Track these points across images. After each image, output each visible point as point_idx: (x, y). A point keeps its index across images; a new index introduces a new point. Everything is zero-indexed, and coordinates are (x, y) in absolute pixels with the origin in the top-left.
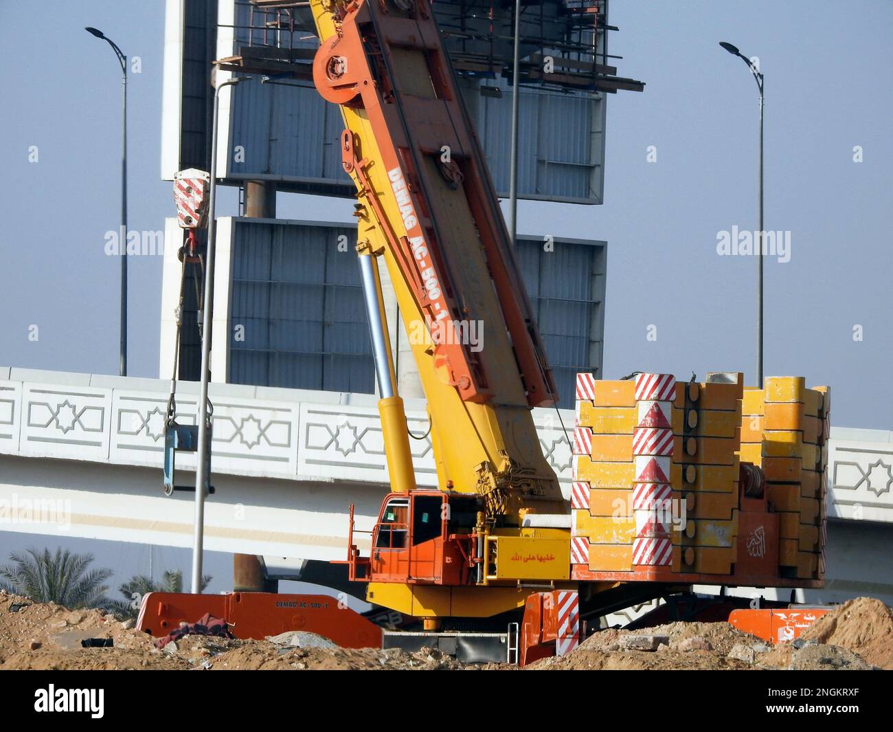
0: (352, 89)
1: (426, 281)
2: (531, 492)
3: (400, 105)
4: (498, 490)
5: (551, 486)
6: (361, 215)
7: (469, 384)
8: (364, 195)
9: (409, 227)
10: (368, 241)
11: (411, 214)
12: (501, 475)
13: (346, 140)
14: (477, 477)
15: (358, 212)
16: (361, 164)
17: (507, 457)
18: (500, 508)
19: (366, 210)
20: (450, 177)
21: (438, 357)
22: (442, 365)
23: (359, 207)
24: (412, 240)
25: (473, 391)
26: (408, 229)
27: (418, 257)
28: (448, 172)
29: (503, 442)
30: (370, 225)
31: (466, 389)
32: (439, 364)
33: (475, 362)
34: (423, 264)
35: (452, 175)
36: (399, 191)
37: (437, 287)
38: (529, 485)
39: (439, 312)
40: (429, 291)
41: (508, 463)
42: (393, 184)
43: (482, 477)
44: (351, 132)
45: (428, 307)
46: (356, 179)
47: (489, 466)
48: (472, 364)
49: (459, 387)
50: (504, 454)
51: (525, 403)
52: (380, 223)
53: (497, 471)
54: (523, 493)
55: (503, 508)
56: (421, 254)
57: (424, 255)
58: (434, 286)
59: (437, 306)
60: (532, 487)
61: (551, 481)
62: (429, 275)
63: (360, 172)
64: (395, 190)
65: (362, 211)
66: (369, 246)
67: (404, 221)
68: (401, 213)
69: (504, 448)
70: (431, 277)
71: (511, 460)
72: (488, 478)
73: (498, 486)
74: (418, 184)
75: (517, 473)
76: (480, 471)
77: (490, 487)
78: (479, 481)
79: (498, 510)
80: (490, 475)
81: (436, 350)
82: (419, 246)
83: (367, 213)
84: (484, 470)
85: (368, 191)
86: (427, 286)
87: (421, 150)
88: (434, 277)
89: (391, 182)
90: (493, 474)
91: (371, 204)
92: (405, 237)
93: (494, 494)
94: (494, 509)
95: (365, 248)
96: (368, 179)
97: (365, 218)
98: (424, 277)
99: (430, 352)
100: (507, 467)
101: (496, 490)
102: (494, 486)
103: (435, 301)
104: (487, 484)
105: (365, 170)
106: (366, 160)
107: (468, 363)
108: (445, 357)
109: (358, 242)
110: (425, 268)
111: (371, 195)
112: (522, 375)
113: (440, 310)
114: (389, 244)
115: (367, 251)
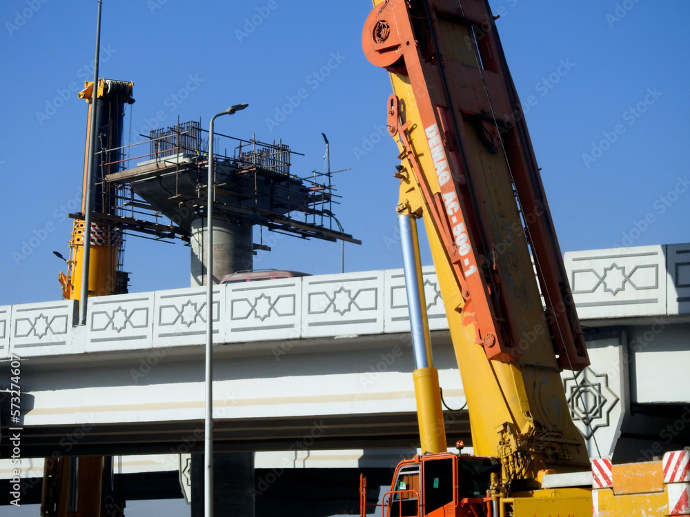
0: (397, 51)
1: (456, 237)
2: (556, 456)
3: (442, 67)
4: (519, 453)
5: (578, 450)
6: (403, 177)
7: (494, 341)
8: (406, 156)
9: (442, 183)
10: (408, 202)
11: (445, 170)
12: (523, 438)
13: (392, 105)
14: (499, 438)
15: (399, 174)
16: (404, 127)
17: (531, 419)
18: (521, 471)
19: (407, 172)
20: (490, 141)
21: (466, 314)
22: (470, 323)
23: (400, 168)
24: (445, 196)
25: (497, 349)
26: (442, 184)
27: (450, 212)
28: (487, 136)
29: (528, 403)
30: (410, 187)
31: (491, 347)
32: (466, 322)
33: (501, 319)
34: (454, 220)
35: (492, 139)
36: (434, 147)
37: (467, 242)
38: (553, 449)
39: (468, 268)
40: (459, 246)
41: (532, 425)
42: (429, 141)
43: (503, 439)
44: (397, 97)
45: (459, 262)
46: (400, 142)
47: (512, 427)
48: (498, 322)
49: (485, 345)
50: (528, 415)
51: (555, 365)
52: (419, 185)
53: (519, 432)
54: (547, 457)
55: (523, 472)
56: (453, 209)
57: (456, 210)
58: (464, 241)
59: (466, 262)
60: (557, 451)
61: (579, 445)
62: (460, 231)
63: (403, 135)
64: (431, 147)
65: (404, 174)
66: (408, 207)
67: (438, 177)
68: (436, 170)
69: (529, 410)
70: (462, 233)
71: (535, 422)
72: (509, 440)
73: (519, 449)
74: (455, 142)
75: (541, 436)
76: (502, 432)
77: (511, 450)
78: (500, 443)
79: (519, 474)
80: (511, 437)
81: (465, 306)
82: (452, 202)
83: (408, 175)
84: (506, 432)
85: (410, 153)
86: (458, 242)
87: (461, 111)
88: (464, 232)
89: (428, 139)
90: (515, 436)
91: (412, 166)
92: (439, 194)
93: (515, 456)
94: (514, 472)
95: (405, 209)
96: (411, 142)
97: (407, 180)
98: (455, 232)
99: (459, 310)
100: (530, 429)
101: (516, 453)
102: (514, 448)
103: (465, 257)
104: (509, 446)
105: (408, 133)
106: (409, 123)
107: (494, 320)
108: (473, 314)
109: (399, 203)
110: (456, 224)
111: (411, 157)
112: (553, 337)
113: (469, 266)
114: (427, 204)
115: (406, 212)
